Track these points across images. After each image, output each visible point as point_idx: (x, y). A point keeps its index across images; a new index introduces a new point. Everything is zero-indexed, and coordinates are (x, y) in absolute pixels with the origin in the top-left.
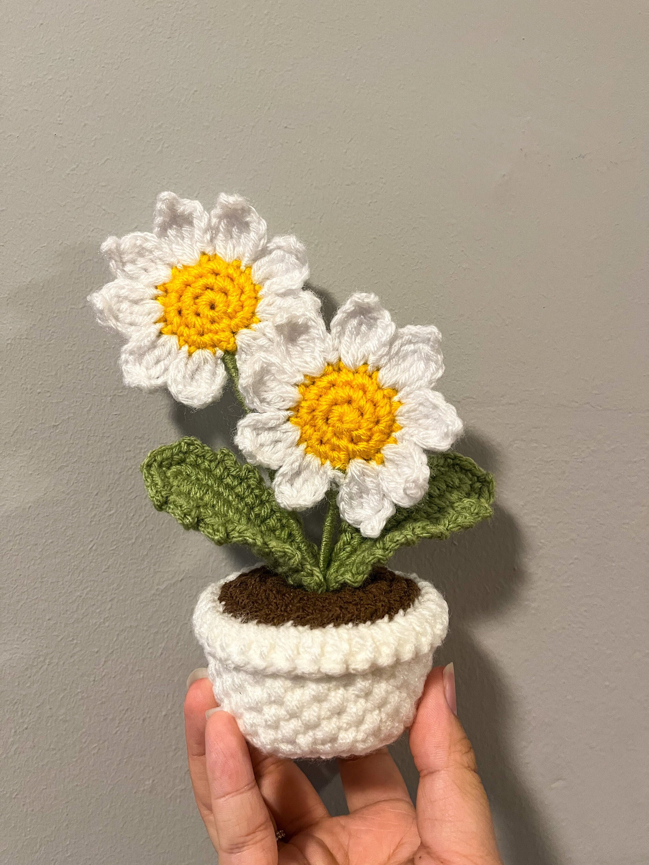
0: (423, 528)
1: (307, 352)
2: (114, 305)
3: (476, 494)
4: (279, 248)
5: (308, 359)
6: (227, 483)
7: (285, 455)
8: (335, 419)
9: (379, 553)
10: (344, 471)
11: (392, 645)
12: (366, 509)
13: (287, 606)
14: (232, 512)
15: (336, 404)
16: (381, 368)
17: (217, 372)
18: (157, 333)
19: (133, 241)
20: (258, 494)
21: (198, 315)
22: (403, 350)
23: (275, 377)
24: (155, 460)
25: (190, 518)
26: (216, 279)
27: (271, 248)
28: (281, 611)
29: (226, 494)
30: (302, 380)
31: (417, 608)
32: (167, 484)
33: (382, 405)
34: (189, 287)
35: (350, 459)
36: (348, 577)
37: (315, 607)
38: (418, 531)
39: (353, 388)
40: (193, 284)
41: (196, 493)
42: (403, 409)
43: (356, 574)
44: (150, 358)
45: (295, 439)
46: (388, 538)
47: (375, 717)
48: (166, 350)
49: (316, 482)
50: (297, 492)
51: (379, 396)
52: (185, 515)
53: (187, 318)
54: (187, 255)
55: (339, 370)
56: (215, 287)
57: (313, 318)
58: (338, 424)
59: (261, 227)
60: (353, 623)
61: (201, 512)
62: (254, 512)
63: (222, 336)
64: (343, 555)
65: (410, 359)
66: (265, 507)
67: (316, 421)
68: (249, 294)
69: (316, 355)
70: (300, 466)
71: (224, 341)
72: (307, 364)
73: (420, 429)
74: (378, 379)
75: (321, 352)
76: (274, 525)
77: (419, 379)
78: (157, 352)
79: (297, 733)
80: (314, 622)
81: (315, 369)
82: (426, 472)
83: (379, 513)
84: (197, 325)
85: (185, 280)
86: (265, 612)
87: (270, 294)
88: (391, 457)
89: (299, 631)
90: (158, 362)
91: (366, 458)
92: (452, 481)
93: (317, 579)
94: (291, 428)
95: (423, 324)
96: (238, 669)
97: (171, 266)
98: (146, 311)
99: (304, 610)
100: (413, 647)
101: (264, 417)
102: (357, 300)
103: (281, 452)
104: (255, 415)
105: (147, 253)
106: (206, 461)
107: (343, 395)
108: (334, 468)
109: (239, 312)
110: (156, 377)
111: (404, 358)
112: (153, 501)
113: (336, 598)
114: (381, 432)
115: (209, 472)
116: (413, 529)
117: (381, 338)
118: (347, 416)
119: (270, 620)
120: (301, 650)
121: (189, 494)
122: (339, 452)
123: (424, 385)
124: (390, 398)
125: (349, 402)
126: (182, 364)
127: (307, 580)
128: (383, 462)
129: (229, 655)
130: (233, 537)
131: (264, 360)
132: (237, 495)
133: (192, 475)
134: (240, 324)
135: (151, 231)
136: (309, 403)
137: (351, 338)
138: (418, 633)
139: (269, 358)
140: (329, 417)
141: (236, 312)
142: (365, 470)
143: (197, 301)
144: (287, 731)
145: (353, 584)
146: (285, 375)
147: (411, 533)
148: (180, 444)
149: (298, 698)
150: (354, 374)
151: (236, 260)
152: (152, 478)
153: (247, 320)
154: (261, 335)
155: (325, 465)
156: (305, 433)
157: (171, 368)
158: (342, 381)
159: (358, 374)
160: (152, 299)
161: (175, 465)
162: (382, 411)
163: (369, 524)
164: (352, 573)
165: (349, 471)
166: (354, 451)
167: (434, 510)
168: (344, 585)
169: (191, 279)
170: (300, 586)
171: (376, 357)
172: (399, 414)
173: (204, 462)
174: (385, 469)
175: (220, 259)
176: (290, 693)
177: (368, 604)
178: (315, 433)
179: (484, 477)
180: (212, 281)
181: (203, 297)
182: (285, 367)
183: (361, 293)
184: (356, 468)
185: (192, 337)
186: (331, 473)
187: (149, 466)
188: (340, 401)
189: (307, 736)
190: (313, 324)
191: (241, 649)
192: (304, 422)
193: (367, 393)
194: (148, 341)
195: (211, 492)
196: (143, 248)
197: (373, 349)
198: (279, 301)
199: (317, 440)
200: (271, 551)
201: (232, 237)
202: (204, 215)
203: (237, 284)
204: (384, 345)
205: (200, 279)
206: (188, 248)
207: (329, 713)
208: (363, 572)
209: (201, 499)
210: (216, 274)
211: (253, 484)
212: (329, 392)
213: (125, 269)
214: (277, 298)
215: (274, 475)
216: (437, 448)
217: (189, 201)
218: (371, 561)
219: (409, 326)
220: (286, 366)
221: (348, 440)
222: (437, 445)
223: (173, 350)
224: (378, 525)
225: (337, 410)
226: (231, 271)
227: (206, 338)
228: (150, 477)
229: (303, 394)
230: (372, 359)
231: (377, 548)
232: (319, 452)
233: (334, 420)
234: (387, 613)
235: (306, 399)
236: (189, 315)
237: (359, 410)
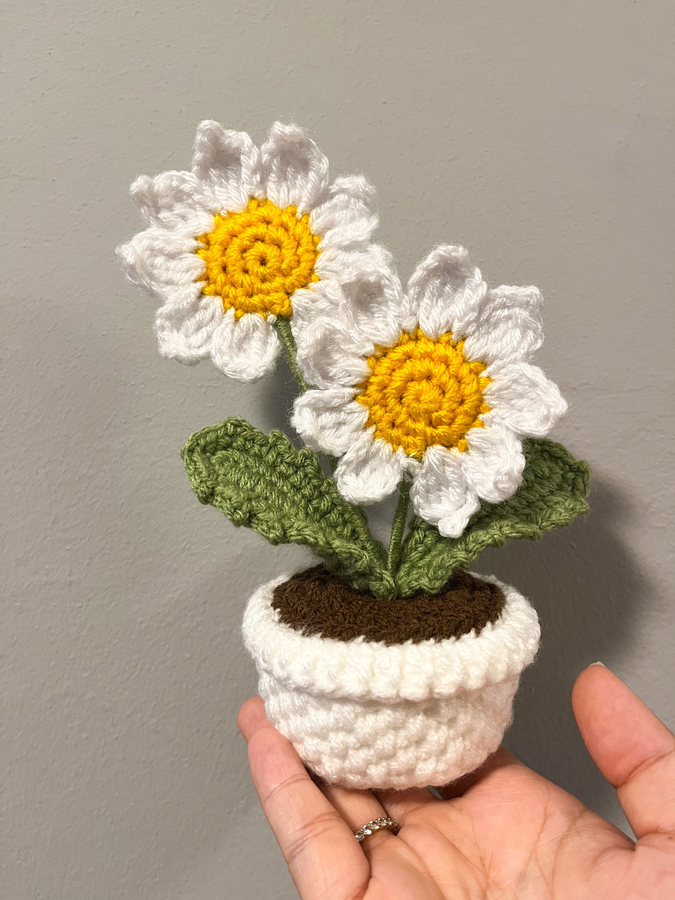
0: (512, 527)
1: (378, 317)
2: (148, 259)
3: (569, 486)
4: (343, 191)
5: (381, 326)
6: (281, 472)
7: (350, 440)
8: (411, 397)
9: (461, 555)
10: (420, 459)
11: (482, 666)
12: (445, 503)
13: (356, 616)
14: (288, 505)
15: (412, 380)
16: (467, 337)
17: (269, 341)
18: (197, 293)
19: (168, 182)
20: (316, 484)
21: (246, 271)
22: (494, 316)
23: (340, 347)
24: (198, 444)
25: (241, 513)
26: (267, 228)
27: (333, 191)
28: (350, 623)
29: (280, 484)
30: (371, 351)
31: (506, 620)
32: (212, 472)
33: (467, 382)
34: (235, 239)
35: (427, 445)
36: (425, 581)
37: (389, 619)
38: (507, 530)
39: (433, 360)
40: (240, 235)
41: (246, 482)
42: (493, 386)
43: (433, 580)
44: (190, 324)
45: (362, 421)
46: (471, 538)
47: (458, 745)
48: (208, 314)
49: (386, 472)
50: (364, 482)
51: (464, 370)
52: (235, 509)
53: (233, 276)
54: (232, 200)
55: (417, 339)
56: (267, 238)
57: (387, 275)
58: (414, 404)
59: (321, 166)
60: (436, 639)
61: (253, 506)
62: (312, 505)
63: (275, 297)
64: (414, 555)
65: (502, 327)
66: (325, 499)
67: (388, 400)
68: (306, 247)
69: (390, 320)
70: (367, 453)
71: (278, 304)
72: (378, 331)
73: (514, 411)
74: (464, 350)
75: (395, 316)
76: (335, 520)
77: (514, 350)
78: (198, 316)
79: (368, 763)
80: (390, 638)
81: (387, 337)
82: (521, 462)
83: (461, 509)
84: (245, 284)
85: (231, 229)
86: (331, 624)
87: (332, 247)
88: (478, 444)
89: (373, 648)
90: (199, 328)
91: (447, 445)
92: (542, 471)
93: (387, 583)
94: (358, 408)
95: (520, 285)
96: (299, 690)
97: (214, 213)
98: (185, 266)
99: (376, 622)
100: (506, 667)
101: (327, 394)
102: (442, 253)
103: (345, 436)
104: (316, 392)
105: (185, 197)
106: (256, 445)
107: (422, 370)
108: (408, 456)
109: (295, 268)
110: (197, 346)
111: (496, 325)
112: (197, 492)
113: (412, 608)
114: (466, 413)
115: (259, 457)
116: (501, 528)
117: (468, 300)
118: (426, 394)
119: (337, 633)
120: (376, 670)
121: (238, 484)
122: (415, 437)
123: (519, 358)
124: (477, 374)
125: (429, 377)
126: (228, 330)
127: (375, 585)
128: (466, 450)
129: (290, 675)
130: (291, 535)
131: (327, 326)
132: (293, 486)
133: (240, 461)
134: (297, 283)
135: (189, 170)
136: (380, 378)
137: (432, 302)
138: (510, 650)
139: (333, 324)
140: (405, 395)
141: (292, 269)
142: (446, 459)
143: (245, 255)
144: (357, 760)
145: (431, 591)
146: (352, 345)
147: (498, 533)
148: (225, 425)
149: (371, 724)
150: (434, 344)
151: (290, 206)
152: (195, 465)
153: (305, 278)
154: (321, 296)
155: (398, 452)
156: (374, 414)
157: (214, 335)
158: (420, 352)
159: (440, 345)
160: (192, 253)
161: (221, 450)
162: (469, 389)
163: (449, 521)
164: (429, 578)
165: (426, 459)
166: (432, 437)
167: (523, 505)
168: (420, 592)
169: (237, 228)
170: (367, 592)
171: (462, 324)
172: (489, 392)
173: (253, 446)
174: (469, 457)
175: (272, 204)
176: (361, 719)
177: (451, 616)
178: (386, 414)
179: (577, 465)
180: (262, 231)
181: (252, 250)
182: (351, 335)
183: (447, 245)
184: (434, 455)
185: (239, 299)
186: (404, 461)
187: (191, 451)
188: (417, 376)
189: (379, 766)
190: (387, 282)
191: (305, 668)
192: (373, 402)
193: (450, 367)
194: (188, 303)
195: (264, 482)
196: (181, 191)
197: (458, 314)
198: (343, 256)
199: (389, 422)
200: (334, 552)
201: (286, 179)
202: (253, 150)
203: (293, 235)
204: (473, 310)
205: (248, 229)
206: (234, 191)
207: (406, 742)
208: (442, 577)
209: (253, 490)
210: (268, 222)
211: (311, 473)
212: (405, 365)
213: (159, 216)
214: (340, 251)
215: (337, 463)
216: (534, 433)
217: (234, 132)
218: (452, 565)
219: (503, 287)
220: (353, 333)
221: (425, 423)
222: (534, 429)
223: (217, 313)
224: (460, 523)
225: (414, 387)
226: (285, 218)
227: (256, 300)
228: (193, 464)
229: (373, 368)
230: (456, 326)
231: (459, 549)
232: (391, 437)
233: (409, 400)
234: (474, 626)
235: (376, 373)
236: (236, 272)
237: (440, 388)
